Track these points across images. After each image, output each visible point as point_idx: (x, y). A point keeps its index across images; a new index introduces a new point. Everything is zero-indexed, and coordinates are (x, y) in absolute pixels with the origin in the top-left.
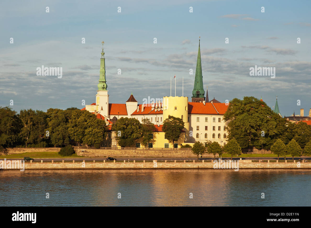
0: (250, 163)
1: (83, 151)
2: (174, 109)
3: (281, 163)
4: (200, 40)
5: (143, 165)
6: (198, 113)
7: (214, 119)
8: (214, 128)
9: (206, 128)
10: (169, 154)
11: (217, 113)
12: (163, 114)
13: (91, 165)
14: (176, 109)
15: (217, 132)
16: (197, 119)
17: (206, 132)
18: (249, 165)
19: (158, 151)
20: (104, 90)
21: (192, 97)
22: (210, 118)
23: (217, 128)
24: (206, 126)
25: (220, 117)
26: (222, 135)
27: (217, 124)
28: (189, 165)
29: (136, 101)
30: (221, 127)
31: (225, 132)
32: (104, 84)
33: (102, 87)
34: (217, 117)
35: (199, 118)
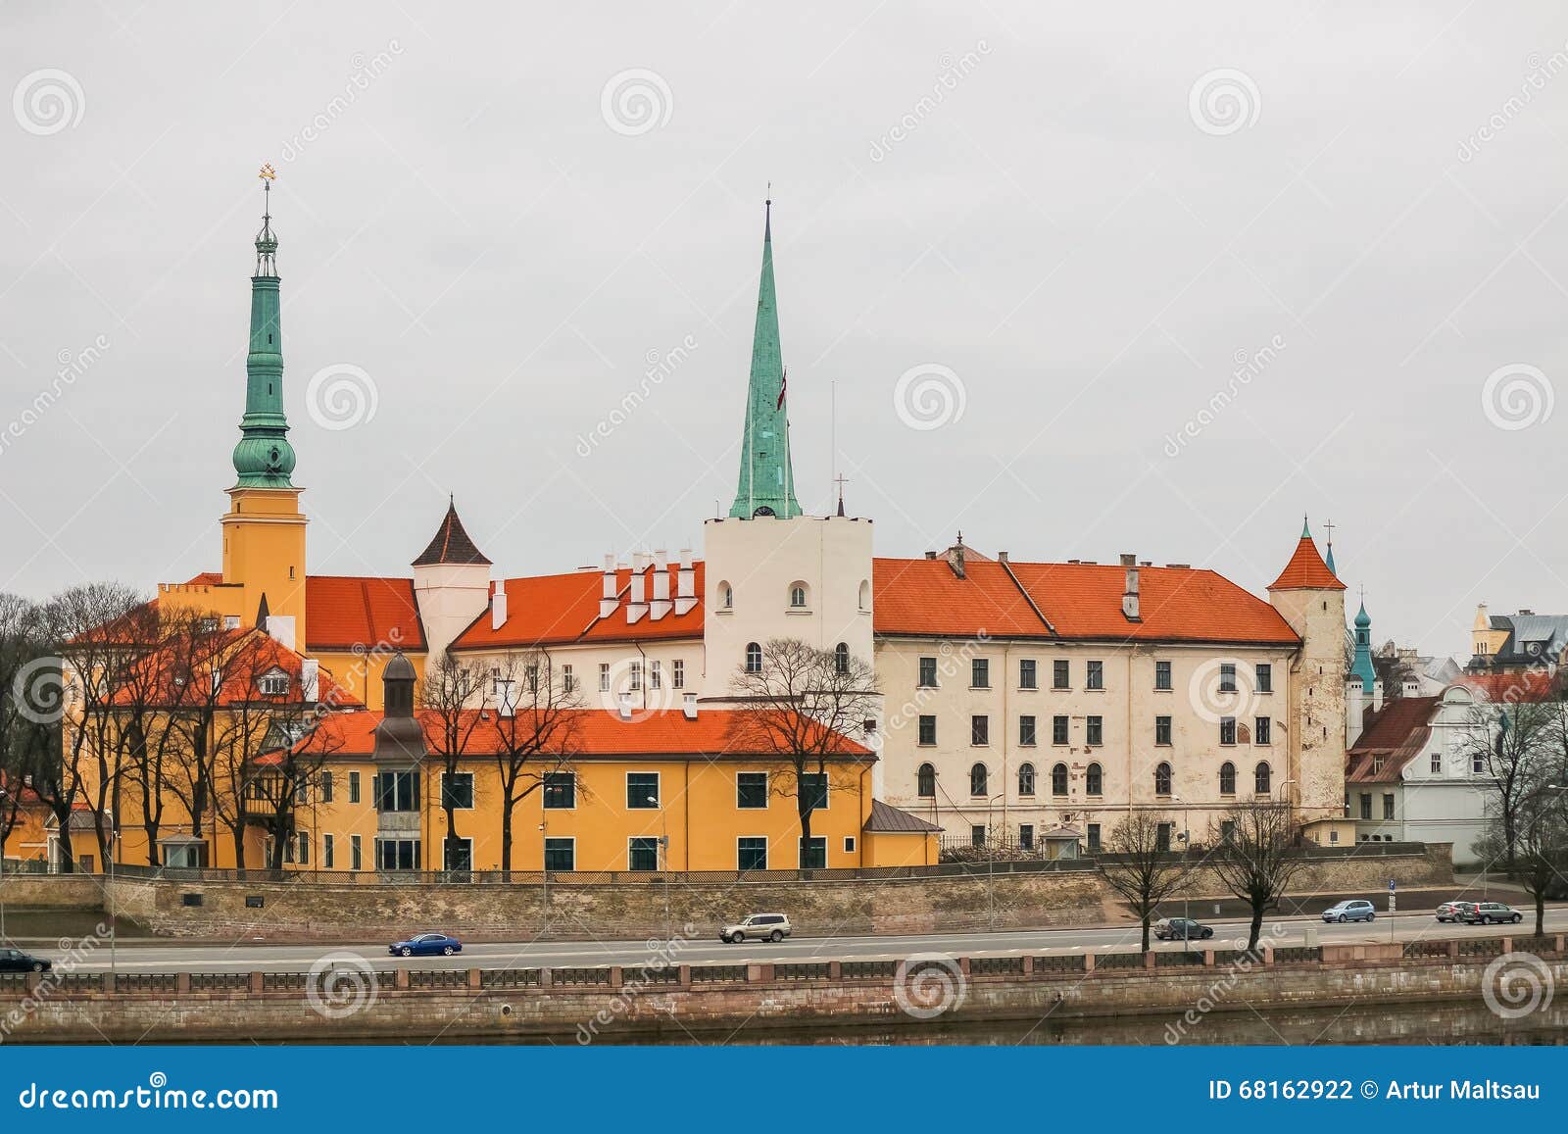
2: (786, 598)
4: (768, 203)
7: (1028, 670)
8: (1027, 731)
9: (980, 729)
11: (1043, 632)
12: (700, 636)
14: (798, 599)
15: (1045, 756)
16: (923, 669)
17: (980, 753)
18: (1389, 974)
20: (270, 483)
22: (1004, 660)
23: (1044, 731)
24: (975, 718)
25: (1062, 655)
26: (1074, 772)
27: (1045, 704)
28: (992, 995)
29: (481, 560)
30: (1071, 723)
31: (1097, 754)
32: (273, 442)
33: (262, 467)
34: (1045, 658)
35: (935, 660)
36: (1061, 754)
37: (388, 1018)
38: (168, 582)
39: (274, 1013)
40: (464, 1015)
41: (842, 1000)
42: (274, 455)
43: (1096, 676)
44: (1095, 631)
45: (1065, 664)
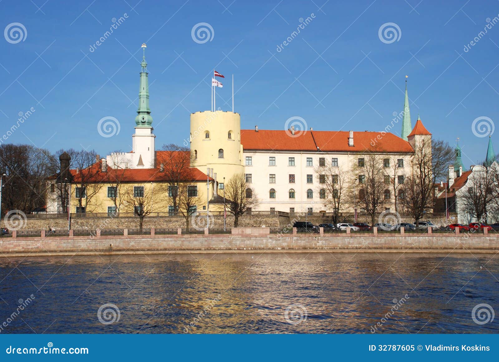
2: (204, 136)
7: (310, 160)
8: (310, 179)
9: (292, 178)
11: (316, 149)
14: (207, 136)
15: (316, 187)
16: (270, 160)
17: (292, 186)
20: (143, 126)
23: (316, 179)
24: (290, 175)
25: (322, 156)
26: (328, 192)
30: (326, 177)
32: (144, 115)
33: (140, 121)
34: (316, 158)
35: (275, 157)
36: (323, 186)
42: (143, 119)
43: (336, 163)
44: (334, 149)
45: (324, 159)
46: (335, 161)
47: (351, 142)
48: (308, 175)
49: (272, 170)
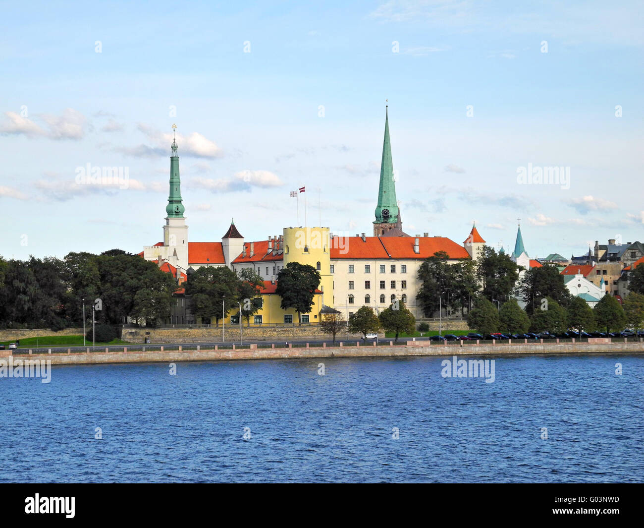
0: (427, 346)
1: (131, 333)
3: (484, 345)
4: (387, 107)
5: (231, 353)
6: (352, 257)
7: (383, 268)
8: (383, 285)
9: (368, 285)
10: (291, 335)
11: (387, 257)
12: (283, 260)
13: (137, 355)
15: (388, 292)
16: (349, 268)
17: (368, 291)
19: (270, 329)
20: (177, 216)
21: (373, 223)
22: (375, 265)
23: (388, 285)
24: (366, 282)
25: (393, 263)
26: (398, 296)
27: (388, 277)
28: (315, 353)
29: (240, 236)
30: (396, 283)
31: (405, 291)
32: (177, 205)
33: (174, 212)
34: (388, 264)
35: (353, 265)
36: (393, 291)
37: (158, 358)
38: (146, 245)
39: (129, 357)
40: (178, 358)
41: (275, 354)
42: (178, 209)
43: (404, 269)
44: (404, 257)
45: (394, 266)
46: (404, 268)
47: (417, 249)
48: (381, 282)
49: (352, 277)
